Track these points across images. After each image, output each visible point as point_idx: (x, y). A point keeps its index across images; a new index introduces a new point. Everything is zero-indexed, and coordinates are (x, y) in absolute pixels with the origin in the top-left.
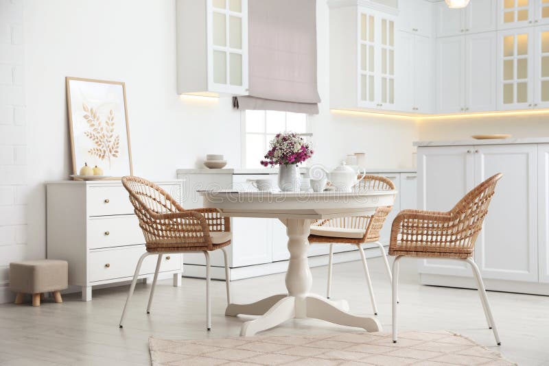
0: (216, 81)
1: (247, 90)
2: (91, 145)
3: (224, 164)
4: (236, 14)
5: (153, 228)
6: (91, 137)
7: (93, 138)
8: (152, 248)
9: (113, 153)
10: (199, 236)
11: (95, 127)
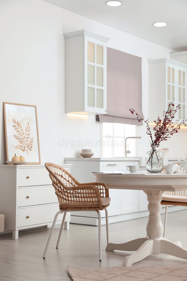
0: (89, 105)
1: (106, 111)
2: (17, 143)
3: (92, 155)
4: (101, 66)
5: (65, 195)
6: (17, 139)
7: (18, 139)
8: (64, 208)
9: (30, 148)
10: (94, 200)
11: (19, 132)
